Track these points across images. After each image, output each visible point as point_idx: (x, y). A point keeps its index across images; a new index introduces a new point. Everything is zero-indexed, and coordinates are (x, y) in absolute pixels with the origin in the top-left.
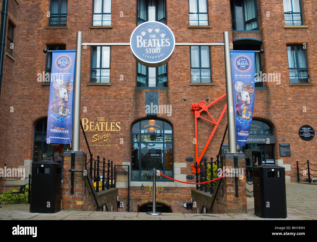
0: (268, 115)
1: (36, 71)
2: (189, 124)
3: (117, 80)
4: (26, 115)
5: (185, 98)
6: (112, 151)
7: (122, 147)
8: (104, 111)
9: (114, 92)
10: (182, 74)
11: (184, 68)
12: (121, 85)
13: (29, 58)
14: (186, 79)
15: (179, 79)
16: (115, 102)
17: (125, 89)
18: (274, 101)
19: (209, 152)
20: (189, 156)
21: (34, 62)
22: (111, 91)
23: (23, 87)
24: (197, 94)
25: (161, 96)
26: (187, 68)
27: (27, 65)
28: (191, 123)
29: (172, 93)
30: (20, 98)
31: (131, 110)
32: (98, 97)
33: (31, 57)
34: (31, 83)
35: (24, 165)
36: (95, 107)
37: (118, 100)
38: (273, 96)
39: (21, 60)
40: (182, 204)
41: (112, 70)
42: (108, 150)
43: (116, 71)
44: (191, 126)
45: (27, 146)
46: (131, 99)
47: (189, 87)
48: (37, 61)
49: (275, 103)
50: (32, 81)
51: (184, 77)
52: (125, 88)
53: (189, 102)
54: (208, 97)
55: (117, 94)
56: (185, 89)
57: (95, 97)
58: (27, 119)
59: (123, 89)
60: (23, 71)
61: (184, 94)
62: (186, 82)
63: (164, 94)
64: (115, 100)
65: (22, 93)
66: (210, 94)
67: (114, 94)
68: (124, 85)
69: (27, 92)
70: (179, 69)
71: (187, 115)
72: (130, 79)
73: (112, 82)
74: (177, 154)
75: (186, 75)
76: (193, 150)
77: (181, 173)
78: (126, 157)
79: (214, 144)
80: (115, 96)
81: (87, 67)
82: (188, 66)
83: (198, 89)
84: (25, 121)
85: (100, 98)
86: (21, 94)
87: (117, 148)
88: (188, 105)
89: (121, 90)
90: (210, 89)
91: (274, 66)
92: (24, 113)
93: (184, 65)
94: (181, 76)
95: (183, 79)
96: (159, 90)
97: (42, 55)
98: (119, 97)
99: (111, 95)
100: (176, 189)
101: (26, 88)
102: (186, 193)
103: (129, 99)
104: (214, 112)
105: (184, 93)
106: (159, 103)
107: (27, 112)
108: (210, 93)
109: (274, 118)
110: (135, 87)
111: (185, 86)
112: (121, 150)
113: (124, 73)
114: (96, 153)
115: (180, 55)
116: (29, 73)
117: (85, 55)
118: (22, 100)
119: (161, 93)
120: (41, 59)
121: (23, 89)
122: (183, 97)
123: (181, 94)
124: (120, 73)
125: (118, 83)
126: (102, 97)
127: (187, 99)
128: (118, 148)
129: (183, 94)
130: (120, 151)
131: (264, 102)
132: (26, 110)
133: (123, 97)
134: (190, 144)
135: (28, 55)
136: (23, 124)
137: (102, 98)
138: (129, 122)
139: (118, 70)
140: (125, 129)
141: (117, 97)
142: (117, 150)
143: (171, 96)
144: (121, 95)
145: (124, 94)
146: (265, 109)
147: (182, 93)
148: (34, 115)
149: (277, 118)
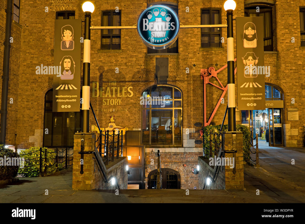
0: (277, 79)
1: (45, 38)
2: (198, 90)
3: (127, 47)
4: (35, 84)
5: (195, 63)
6: (122, 118)
7: (132, 114)
8: (115, 78)
9: (125, 59)
10: (192, 39)
11: (194, 33)
12: (132, 52)
13: (37, 25)
14: (196, 44)
15: (189, 44)
16: (126, 69)
17: (135, 56)
18: (283, 66)
19: (217, 117)
20: (198, 121)
21: (42, 29)
22: (122, 58)
23: (32, 56)
24: (207, 60)
25: (171, 62)
26: (197, 33)
27: (35, 33)
28: (200, 88)
29: (182, 59)
30: (29, 67)
31: (141, 77)
32: (109, 64)
33: (39, 24)
34: (40, 51)
35: (35, 135)
36: (106, 75)
37: (128, 67)
38: (283, 60)
39: (29, 28)
40: (191, 169)
41: (123, 36)
42: (119, 117)
43: (126, 38)
44: (200, 92)
45: (37, 116)
46: (142, 65)
47: (199, 52)
48: (46, 28)
49: (285, 67)
50: (41, 49)
51: (194, 43)
52: (135, 54)
53: (199, 68)
54: (218, 62)
55: (127, 61)
56: (195, 55)
57: (106, 65)
58: (37, 88)
59: (133, 56)
60: (31, 38)
61: (194, 60)
62: (196, 47)
63: (174, 60)
64: (126, 67)
65: (31, 62)
66: (219, 60)
67: (125, 61)
68: (135, 52)
69: (36, 61)
70: (190, 35)
71: (196, 81)
72: (141, 45)
73: (123, 49)
74: (186, 119)
75: (197, 40)
76: (201, 116)
77: (190, 139)
78: (136, 123)
79: (222, 109)
80: (126, 63)
81: (97, 33)
82: (199, 31)
83: (208, 55)
84: (35, 90)
85: (111, 66)
86: (29, 62)
87: (127, 115)
88: (198, 71)
89: (132, 57)
90: (220, 55)
91: (286, 29)
92: (33, 82)
93: (194, 30)
94: (192, 41)
95: (193, 44)
96: (170, 56)
97: (51, 22)
98: (130, 64)
99: (122, 62)
100: (185, 154)
101: (35, 56)
102: (194, 158)
103: (140, 65)
104: (223, 77)
105: (193, 58)
106: (169, 69)
107: (37, 81)
108: (219, 58)
109: (283, 83)
110: (146, 53)
111: (195, 52)
112: (131, 116)
113: (135, 39)
114: (107, 120)
115: (191, 20)
116: (37, 40)
117: (95, 21)
118: (31, 68)
119: (171, 59)
120: (49, 26)
121: (32, 57)
122: (192, 63)
123: (190, 60)
124: (130, 39)
125: (129, 50)
126: (113, 64)
127: (197, 64)
128: (129, 115)
129: (192, 60)
130: (131, 118)
131: (273, 67)
132: (36, 79)
133: (134, 64)
134: (199, 109)
135: (36, 22)
136: (33, 94)
137: (113, 66)
138: (140, 89)
139: (128, 36)
140: (136, 96)
141: (127, 64)
142: (127, 117)
143: (181, 62)
144: (132, 62)
145: (134, 61)
146: (274, 73)
147: (192, 58)
148: (44, 84)
149: (286, 83)
